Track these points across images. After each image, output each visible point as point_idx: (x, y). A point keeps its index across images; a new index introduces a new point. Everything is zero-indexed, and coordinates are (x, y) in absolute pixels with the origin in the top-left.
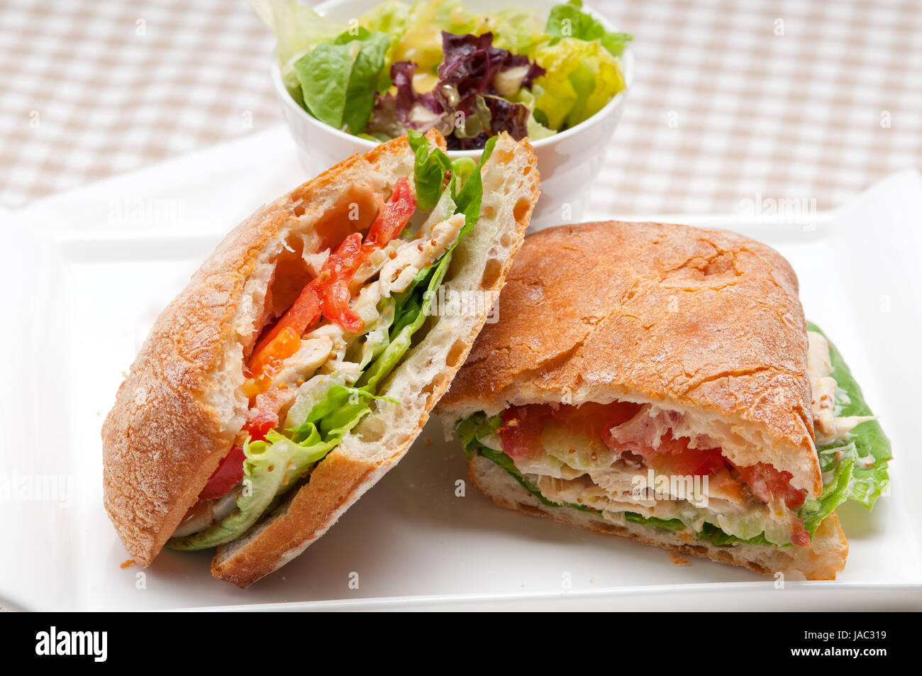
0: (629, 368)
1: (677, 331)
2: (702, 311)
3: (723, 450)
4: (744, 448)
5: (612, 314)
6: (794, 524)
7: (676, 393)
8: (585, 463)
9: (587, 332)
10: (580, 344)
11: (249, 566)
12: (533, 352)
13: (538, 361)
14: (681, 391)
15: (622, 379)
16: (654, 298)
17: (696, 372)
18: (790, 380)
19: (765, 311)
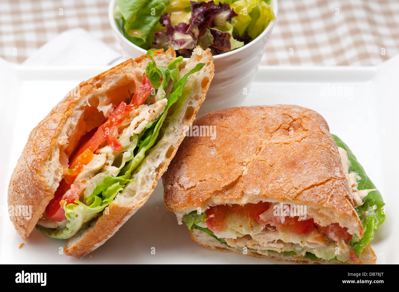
0: (266, 187)
1: (286, 166)
2: (295, 154)
3: (314, 220)
4: (324, 219)
5: (253, 160)
6: (350, 252)
7: (291, 198)
8: (248, 231)
9: (242, 170)
10: (241, 176)
11: (80, 250)
12: (219, 182)
13: (221, 186)
14: (293, 196)
15: (264, 192)
16: (271, 150)
17: (299, 186)
18: (341, 183)
19: (322, 149)
